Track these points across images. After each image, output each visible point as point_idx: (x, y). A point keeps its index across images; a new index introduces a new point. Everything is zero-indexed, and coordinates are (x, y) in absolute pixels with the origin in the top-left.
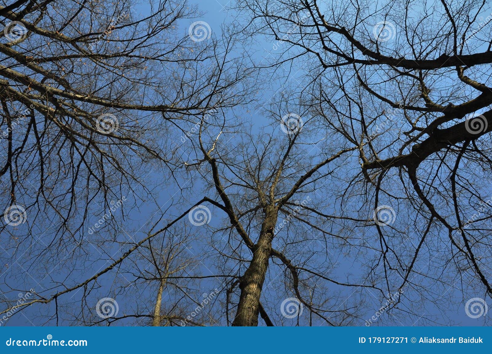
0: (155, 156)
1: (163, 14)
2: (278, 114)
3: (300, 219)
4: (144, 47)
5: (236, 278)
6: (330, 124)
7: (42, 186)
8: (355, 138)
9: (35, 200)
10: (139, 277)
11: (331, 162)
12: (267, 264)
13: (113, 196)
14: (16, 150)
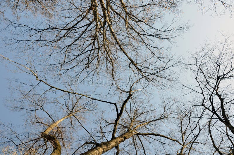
0: (112, 74)
1: (163, 34)
2: (166, 104)
3: (135, 147)
4: (146, 37)
5: (95, 141)
6: (181, 127)
7: (70, 46)
8: (185, 141)
9: (63, 47)
10: (66, 105)
11: (169, 140)
12: (112, 148)
13: (87, 72)
14: (75, 28)
